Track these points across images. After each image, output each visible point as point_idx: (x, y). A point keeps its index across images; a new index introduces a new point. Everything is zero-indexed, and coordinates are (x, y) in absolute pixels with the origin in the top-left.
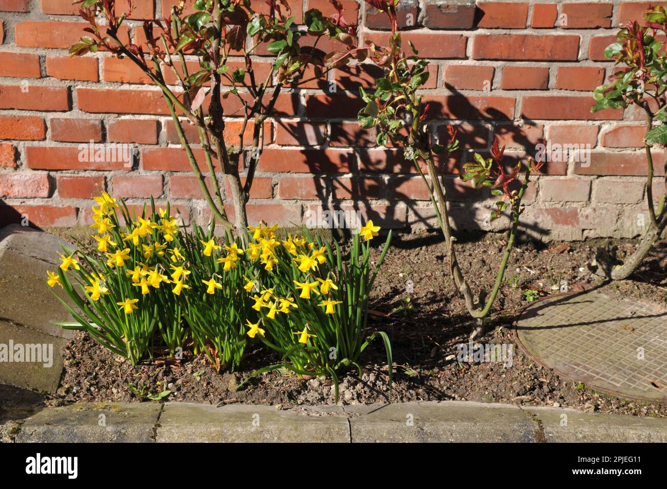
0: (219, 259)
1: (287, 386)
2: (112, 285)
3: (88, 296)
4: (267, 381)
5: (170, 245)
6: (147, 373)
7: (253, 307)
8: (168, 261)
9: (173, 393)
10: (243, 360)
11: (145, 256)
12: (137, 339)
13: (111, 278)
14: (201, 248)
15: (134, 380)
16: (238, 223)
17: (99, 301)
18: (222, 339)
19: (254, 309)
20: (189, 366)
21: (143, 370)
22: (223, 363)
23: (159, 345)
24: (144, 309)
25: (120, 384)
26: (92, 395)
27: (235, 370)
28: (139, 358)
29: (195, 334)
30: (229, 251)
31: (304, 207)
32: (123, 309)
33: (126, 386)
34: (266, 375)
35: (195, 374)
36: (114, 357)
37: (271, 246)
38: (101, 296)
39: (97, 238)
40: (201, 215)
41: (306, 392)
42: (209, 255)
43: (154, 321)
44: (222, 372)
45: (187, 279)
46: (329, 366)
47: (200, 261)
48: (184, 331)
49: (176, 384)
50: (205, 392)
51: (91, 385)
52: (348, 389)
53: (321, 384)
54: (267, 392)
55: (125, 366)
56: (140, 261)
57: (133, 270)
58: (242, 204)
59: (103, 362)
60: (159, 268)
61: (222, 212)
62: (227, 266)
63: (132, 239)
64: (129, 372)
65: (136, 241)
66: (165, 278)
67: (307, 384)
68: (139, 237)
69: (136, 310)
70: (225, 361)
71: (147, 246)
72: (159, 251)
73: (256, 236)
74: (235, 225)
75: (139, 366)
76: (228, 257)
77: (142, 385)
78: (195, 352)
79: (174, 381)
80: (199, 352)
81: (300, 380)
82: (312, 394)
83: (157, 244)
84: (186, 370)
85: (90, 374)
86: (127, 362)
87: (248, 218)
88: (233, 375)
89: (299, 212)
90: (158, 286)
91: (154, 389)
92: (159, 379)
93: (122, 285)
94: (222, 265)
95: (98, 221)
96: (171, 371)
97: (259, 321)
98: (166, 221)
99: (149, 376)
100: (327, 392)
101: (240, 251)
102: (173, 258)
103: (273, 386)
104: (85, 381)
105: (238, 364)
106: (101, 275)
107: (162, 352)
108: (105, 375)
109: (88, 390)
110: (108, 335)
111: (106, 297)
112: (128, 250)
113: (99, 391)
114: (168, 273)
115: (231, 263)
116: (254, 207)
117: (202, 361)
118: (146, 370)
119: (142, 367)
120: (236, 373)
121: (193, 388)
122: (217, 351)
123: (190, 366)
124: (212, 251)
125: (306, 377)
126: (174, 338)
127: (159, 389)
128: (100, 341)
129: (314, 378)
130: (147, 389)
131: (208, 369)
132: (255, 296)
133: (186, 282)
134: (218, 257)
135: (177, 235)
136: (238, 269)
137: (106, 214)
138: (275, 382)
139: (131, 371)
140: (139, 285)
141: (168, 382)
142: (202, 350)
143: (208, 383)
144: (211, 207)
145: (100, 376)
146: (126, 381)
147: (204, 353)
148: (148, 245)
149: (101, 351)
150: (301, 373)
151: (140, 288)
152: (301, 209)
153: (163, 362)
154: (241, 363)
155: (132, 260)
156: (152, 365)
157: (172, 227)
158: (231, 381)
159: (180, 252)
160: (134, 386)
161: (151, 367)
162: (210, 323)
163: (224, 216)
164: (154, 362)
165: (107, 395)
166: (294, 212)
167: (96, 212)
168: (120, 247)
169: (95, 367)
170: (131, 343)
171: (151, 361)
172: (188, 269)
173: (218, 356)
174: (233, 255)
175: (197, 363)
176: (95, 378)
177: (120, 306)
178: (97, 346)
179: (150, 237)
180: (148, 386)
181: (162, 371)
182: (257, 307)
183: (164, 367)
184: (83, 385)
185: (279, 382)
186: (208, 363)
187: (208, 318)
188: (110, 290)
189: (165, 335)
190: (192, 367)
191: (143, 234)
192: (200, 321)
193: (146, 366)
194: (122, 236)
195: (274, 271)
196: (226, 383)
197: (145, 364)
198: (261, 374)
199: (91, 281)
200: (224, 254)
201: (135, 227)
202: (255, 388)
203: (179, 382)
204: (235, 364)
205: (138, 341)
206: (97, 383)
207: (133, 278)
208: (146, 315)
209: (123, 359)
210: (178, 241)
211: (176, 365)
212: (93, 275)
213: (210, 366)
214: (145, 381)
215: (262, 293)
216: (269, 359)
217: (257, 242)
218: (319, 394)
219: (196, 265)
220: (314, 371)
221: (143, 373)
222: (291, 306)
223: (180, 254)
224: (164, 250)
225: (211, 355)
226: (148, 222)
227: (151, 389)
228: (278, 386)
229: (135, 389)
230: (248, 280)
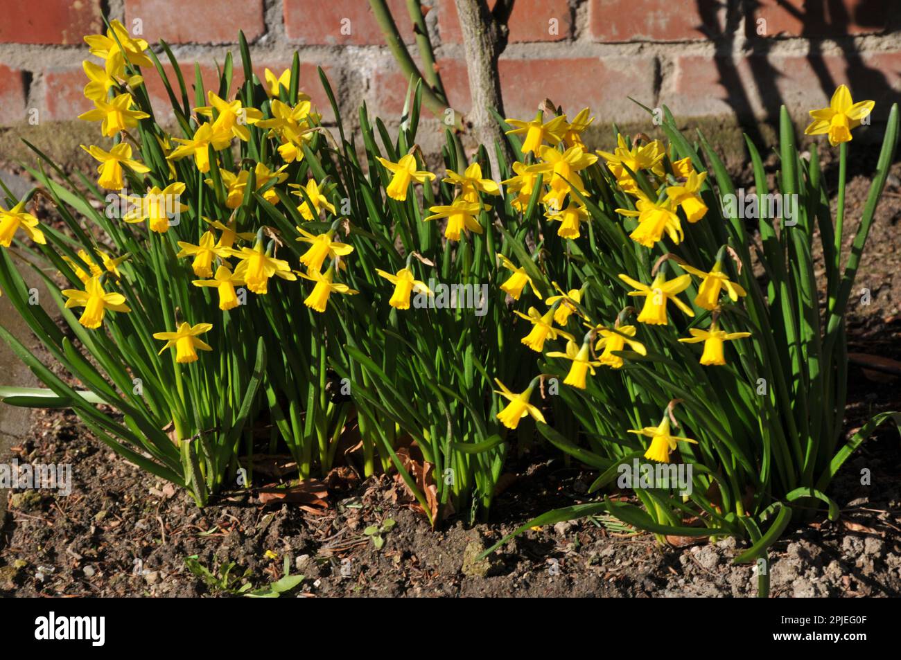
0: (432, 209)
1: (625, 564)
2: (136, 284)
3: (70, 318)
4: (569, 549)
5: (297, 172)
6: (237, 527)
7: (524, 340)
8: (290, 218)
9: (310, 582)
10: (502, 491)
11: (229, 202)
12: (207, 434)
13: (133, 265)
14: (381, 178)
15: (203, 547)
16: (479, 113)
17: (101, 330)
18: (441, 432)
19: (526, 348)
20: (352, 508)
21: (227, 519)
22: (444, 500)
23: (267, 451)
24: (226, 351)
25: (165, 557)
26: (87, 587)
27: (479, 519)
28: (215, 484)
29: (367, 419)
30: (460, 186)
31: (664, 64)
32: (168, 350)
33: (180, 563)
34: (567, 533)
35: (369, 530)
36: (146, 484)
37: (573, 168)
38: (107, 316)
39: (94, 152)
40: (372, 92)
41: (681, 581)
42: (403, 198)
43: (254, 383)
44: (443, 525)
45: (344, 266)
46: (745, 511)
47: (377, 219)
48: (337, 411)
49: (317, 557)
50: (398, 578)
51: (85, 561)
52: (802, 573)
53: (722, 560)
54: (571, 580)
55: (176, 508)
56: (214, 218)
57: (195, 242)
58: (488, 58)
59: (116, 496)
60: (266, 240)
61: (431, 82)
62: (454, 227)
63: (194, 156)
64: (187, 525)
65: (202, 160)
66: (283, 266)
67: (682, 559)
68: (211, 147)
69: (205, 352)
70: (451, 493)
71: (232, 175)
72: (265, 189)
73: (530, 143)
74: (470, 118)
75: (216, 508)
76: (456, 204)
77: (225, 559)
78: (368, 470)
79: (311, 548)
80: (378, 469)
81: (662, 549)
82: (697, 587)
83: (260, 169)
84: (345, 519)
85: (80, 529)
86: (180, 497)
87: (504, 99)
88: (474, 534)
89: (647, 80)
90: (262, 290)
91: (259, 570)
92: (271, 543)
93: (165, 284)
94: (438, 225)
95: (99, 101)
96: (303, 522)
97: (532, 384)
98: (283, 105)
99: (243, 537)
100: (740, 584)
101: (492, 186)
102: (304, 208)
103: (587, 565)
104: (69, 550)
105: (486, 503)
106: (106, 258)
107: (277, 472)
108: (123, 532)
109: (78, 574)
110: (129, 424)
111: (121, 320)
112: (180, 187)
113: (107, 575)
114: (291, 252)
115: (466, 220)
116: (519, 66)
117: (387, 494)
118: (233, 518)
119: (224, 512)
120: (483, 527)
121: (365, 568)
122: (427, 467)
123: (355, 507)
124: (413, 185)
125: (681, 540)
126: (308, 432)
127: (270, 570)
128: (109, 441)
129: (702, 544)
130: (239, 570)
131: (406, 517)
132: (531, 310)
133: (342, 277)
134: (426, 205)
135: (314, 142)
136: (483, 238)
137: (122, 82)
138: (593, 553)
139: (193, 522)
140: (211, 283)
141: (296, 553)
142: (386, 465)
143: (406, 556)
144: (400, 68)
145: (110, 537)
146: (180, 549)
147: (394, 471)
148: (236, 171)
149: (109, 469)
150: (664, 531)
151: (214, 292)
152: (652, 69)
153: (281, 496)
154: (494, 500)
155: (192, 215)
156: (251, 506)
157: (298, 123)
158: (469, 548)
159: (323, 192)
160: (202, 563)
161: (248, 513)
162: (407, 388)
163: (439, 94)
164: (257, 497)
165: (128, 586)
166: (634, 79)
167: (94, 78)
168: (160, 178)
169: (94, 512)
170: (192, 444)
171: (247, 496)
172: (346, 240)
173: (431, 481)
174: (470, 197)
175: (374, 498)
176: (96, 540)
177: (159, 344)
178: (98, 455)
179: (237, 150)
180: (241, 562)
181: (279, 521)
182: (534, 340)
183: (284, 510)
184: (61, 560)
185: (603, 553)
186: (403, 500)
187: (402, 374)
188: (131, 301)
189: (284, 422)
190: (360, 512)
191: (221, 140)
192: (381, 385)
193: (233, 509)
194: (166, 146)
195: (582, 242)
196: (456, 555)
197: (232, 504)
198: (552, 531)
199: (80, 273)
200: (444, 195)
201: (202, 119)
202: (537, 570)
203: (326, 551)
204: (480, 503)
205: (212, 440)
206: (102, 555)
207: (195, 265)
208: (231, 366)
209: (169, 490)
210: (315, 161)
211: (315, 507)
212: (85, 256)
213: (411, 507)
214: (232, 550)
215: (549, 302)
216: (572, 491)
217: (534, 160)
218: (719, 588)
219: (367, 228)
220: (699, 524)
221: (226, 528)
222: (627, 347)
223: (323, 199)
224: (281, 187)
225: (414, 478)
226: (237, 106)
227: (249, 572)
228: (599, 563)
229: (206, 570)
230: (511, 266)
